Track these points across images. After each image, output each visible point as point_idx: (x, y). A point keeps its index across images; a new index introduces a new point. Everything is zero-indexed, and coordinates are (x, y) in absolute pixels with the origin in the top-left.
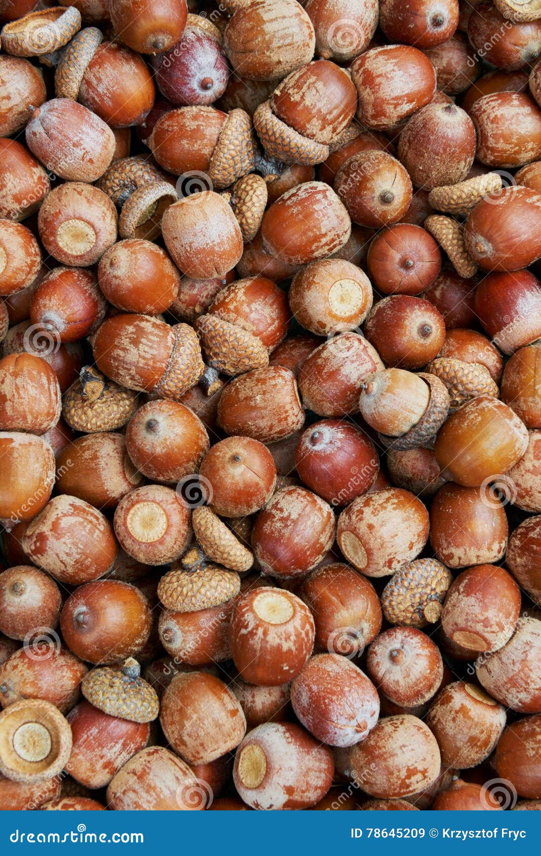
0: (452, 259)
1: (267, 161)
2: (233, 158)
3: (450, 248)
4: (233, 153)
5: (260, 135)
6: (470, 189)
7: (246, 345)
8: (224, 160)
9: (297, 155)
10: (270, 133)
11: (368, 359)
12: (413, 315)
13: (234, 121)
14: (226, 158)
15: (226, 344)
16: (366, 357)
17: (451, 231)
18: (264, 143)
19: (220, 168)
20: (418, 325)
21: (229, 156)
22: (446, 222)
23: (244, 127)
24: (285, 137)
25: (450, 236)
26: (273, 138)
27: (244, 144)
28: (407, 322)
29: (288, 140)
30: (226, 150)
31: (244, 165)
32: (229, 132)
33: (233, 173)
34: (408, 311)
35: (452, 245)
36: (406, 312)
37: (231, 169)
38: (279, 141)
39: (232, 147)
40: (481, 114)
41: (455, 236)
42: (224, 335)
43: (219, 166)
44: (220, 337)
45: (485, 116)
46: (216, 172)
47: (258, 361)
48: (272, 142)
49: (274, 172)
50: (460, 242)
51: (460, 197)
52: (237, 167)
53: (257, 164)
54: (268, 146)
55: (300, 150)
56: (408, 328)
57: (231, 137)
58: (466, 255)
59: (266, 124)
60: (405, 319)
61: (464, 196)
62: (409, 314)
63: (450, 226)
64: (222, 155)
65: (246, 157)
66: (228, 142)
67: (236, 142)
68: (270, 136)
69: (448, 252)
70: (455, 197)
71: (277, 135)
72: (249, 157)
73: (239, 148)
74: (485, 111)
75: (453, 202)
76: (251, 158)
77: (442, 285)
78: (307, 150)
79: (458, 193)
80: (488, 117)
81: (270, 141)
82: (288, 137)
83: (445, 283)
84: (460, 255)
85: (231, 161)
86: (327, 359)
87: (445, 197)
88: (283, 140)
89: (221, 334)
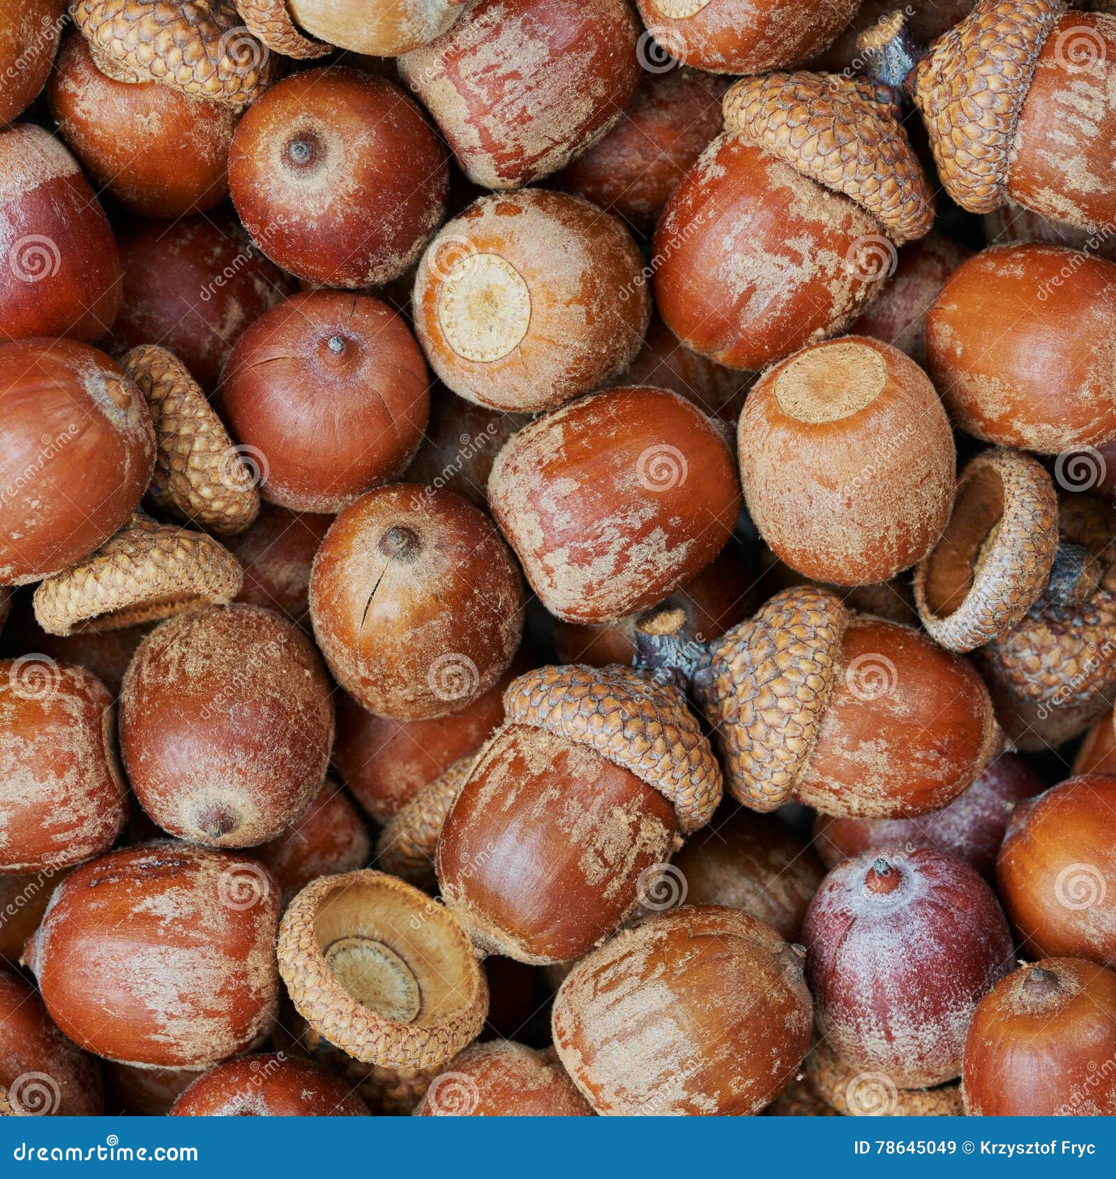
0: (195, 388)
1: (677, 671)
2: (779, 674)
3: (201, 414)
4: (779, 688)
5: (704, 741)
6: (138, 572)
7: (811, 129)
8: (804, 666)
9: (600, 692)
10: (678, 749)
11: (470, 85)
12: (328, 200)
13: (779, 778)
14: (799, 671)
15: (866, 135)
16: (477, 91)
17: (195, 462)
18: (692, 722)
19: (814, 644)
20: (323, 172)
21: (792, 678)
22: (206, 492)
23: (749, 762)
24: (638, 740)
25: (199, 445)
26: (670, 734)
27: (748, 715)
28: (352, 184)
29: (628, 733)
30: (801, 693)
31: (745, 656)
32: (792, 744)
33: (774, 632)
34: (340, 219)
35: (193, 420)
36: (347, 217)
37: (781, 645)
38: (652, 728)
39: (782, 704)
40: (102, 788)
41: (183, 448)
42: (873, 159)
43: (817, 651)
44: (881, 155)
45: (92, 779)
46: (823, 633)
47: (769, 93)
48: (671, 725)
49: (656, 641)
50: (170, 427)
51: (166, 552)
52: (767, 650)
53: (706, 659)
54: (679, 713)
55: (592, 707)
56: (351, 167)
57: (789, 731)
58: (158, 393)
59: (691, 772)
60: (354, 196)
61: (155, 554)
62: (339, 207)
63: (195, 478)
64: (811, 681)
65: (738, 679)
66: (796, 717)
67: (771, 718)
68: (679, 739)
69: (207, 406)
70: (180, 554)
71: (659, 743)
72: (731, 680)
73: (766, 701)
74: (91, 794)
75: (187, 543)
76: (725, 677)
77: (224, 335)
78: (575, 708)
79: (171, 563)
80: (81, 774)
81: (677, 727)
82: (630, 740)
83: (216, 339)
84: (174, 393)
85: (783, 664)
86: (584, 89)
87: (207, 560)
88: (642, 733)
89: (880, 162)
